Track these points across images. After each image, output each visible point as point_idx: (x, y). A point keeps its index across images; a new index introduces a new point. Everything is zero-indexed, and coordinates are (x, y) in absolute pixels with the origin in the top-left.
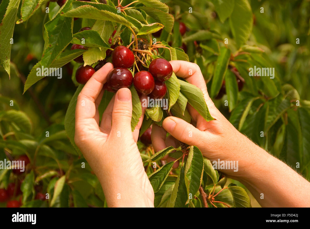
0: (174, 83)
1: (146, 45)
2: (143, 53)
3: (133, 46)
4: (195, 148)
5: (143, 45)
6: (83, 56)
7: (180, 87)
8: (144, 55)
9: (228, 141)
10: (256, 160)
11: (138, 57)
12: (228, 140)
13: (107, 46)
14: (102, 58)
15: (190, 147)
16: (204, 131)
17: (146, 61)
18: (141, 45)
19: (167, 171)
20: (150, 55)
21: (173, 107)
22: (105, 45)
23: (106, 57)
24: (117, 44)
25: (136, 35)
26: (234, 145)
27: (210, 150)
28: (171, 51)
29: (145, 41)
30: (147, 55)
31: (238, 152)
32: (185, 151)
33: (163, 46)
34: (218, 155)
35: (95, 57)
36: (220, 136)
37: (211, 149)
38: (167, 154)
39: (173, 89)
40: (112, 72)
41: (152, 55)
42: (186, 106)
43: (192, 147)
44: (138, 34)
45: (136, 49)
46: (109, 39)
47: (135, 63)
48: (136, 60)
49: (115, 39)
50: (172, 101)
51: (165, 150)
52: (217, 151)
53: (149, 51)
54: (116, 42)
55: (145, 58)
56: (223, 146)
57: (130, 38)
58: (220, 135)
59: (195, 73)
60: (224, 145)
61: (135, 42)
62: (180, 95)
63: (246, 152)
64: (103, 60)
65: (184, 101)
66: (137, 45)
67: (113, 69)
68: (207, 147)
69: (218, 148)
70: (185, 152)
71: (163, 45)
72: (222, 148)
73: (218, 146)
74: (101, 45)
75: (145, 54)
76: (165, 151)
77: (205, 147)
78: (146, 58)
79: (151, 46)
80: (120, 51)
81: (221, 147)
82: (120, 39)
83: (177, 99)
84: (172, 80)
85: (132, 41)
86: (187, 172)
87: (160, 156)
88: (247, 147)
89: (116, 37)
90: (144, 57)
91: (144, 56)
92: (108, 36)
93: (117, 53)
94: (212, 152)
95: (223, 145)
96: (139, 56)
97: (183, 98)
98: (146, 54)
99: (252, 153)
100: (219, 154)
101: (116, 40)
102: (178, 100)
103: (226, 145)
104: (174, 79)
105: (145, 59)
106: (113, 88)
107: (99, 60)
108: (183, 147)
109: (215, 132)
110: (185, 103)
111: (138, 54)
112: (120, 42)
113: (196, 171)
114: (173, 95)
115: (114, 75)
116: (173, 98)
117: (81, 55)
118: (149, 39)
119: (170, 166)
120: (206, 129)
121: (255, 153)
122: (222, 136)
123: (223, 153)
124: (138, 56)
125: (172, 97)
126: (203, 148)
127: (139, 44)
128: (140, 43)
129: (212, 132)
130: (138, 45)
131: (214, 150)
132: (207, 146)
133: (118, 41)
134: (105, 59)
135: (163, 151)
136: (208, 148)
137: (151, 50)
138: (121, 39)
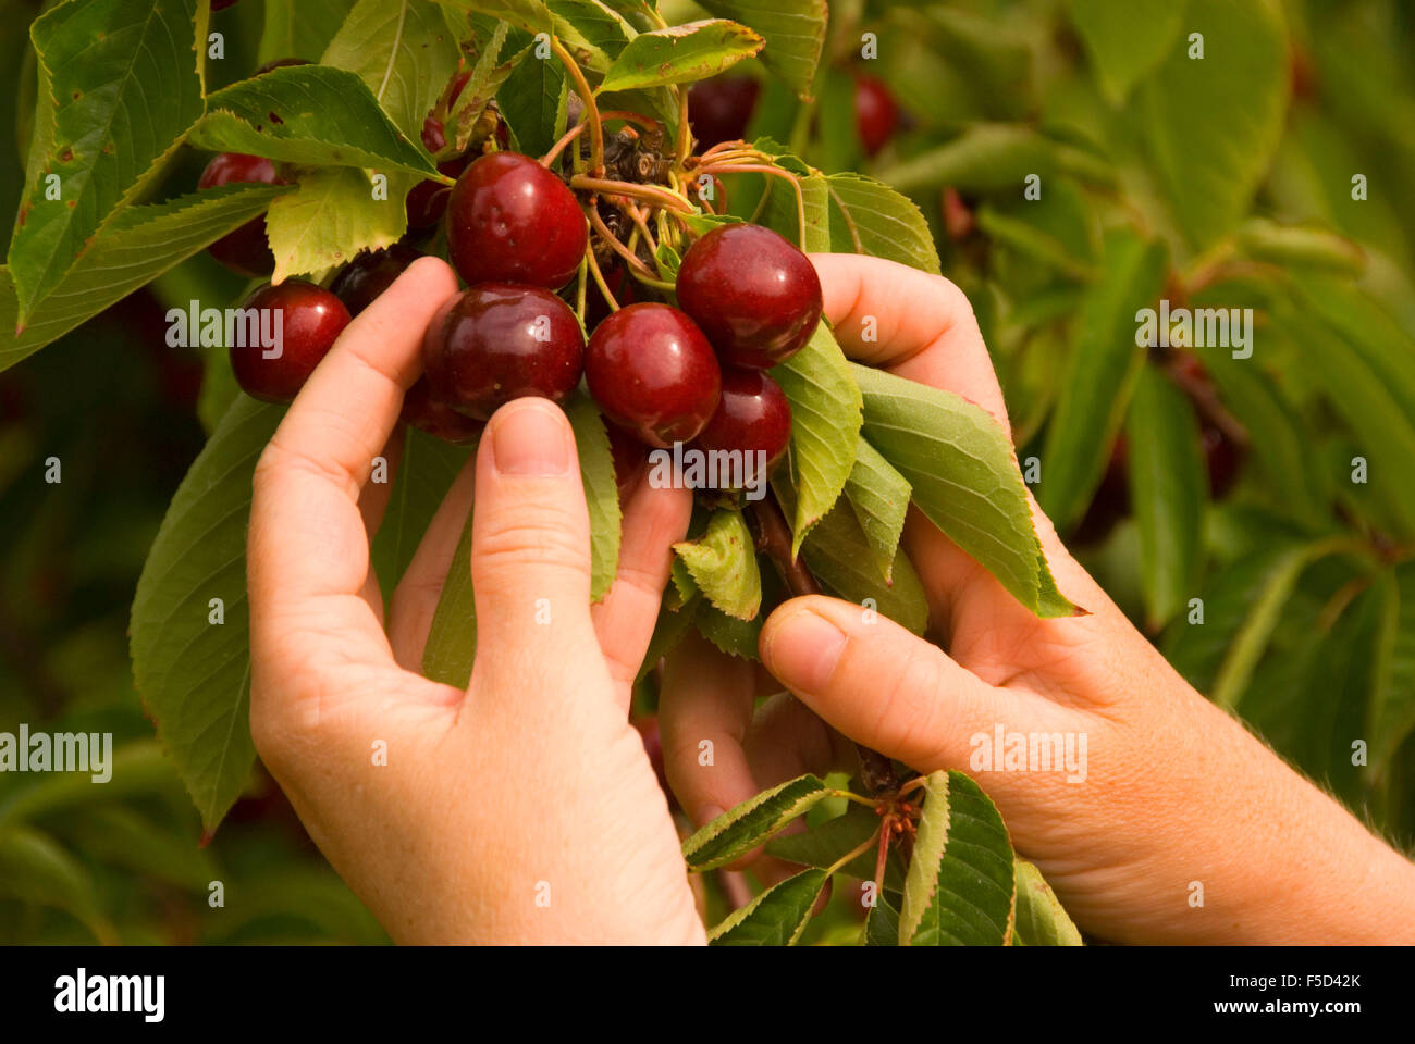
0: (826, 383)
1: (657, 157)
2: (639, 207)
3: (578, 163)
4: (956, 784)
5: (639, 157)
6: (265, 225)
7: (862, 411)
8: (640, 216)
9: (1153, 746)
10: (1304, 865)
11: (608, 227)
12: (1148, 745)
13: (419, 162)
14: (383, 241)
15: (922, 780)
16: (1002, 684)
17: (655, 250)
18: (624, 156)
19: (780, 926)
20: (678, 212)
21: (818, 530)
22: (402, 152)
23: (409, 229)
24: (476, 150)
25: (593, 90)
26: (1186, 777)
27: (1049, 804)
28: (805, 194)
29: (649, 133)
30: (663, 212)
31: (1204, 814)
32: (891, 805)
33: (762, 161)
34: (1092, 834)
35: (339, 226)
36: (1101, 715)
37: (1053, 797)
38: (781, 821)
39: (819, 422)
40: (453, 311)
41: (690, 212)
42: (905, 526)
43: (941, 778)
44: (603, 88)
45: (592, 175)
46: (427, 123)
47: (590, 261)
48: (593, 244)
49: (464, 115)
50: (814, 492)
51: (772, 797)
52: (1088, 806)
53: (674, 192)
54: (468, 134)
55: (646, 231)
56: (1124, 780)
57: (558, 112)
58: (1100, 710)
59: (948, 333)
60: (1132, 771)
61: (585, 138)
62: (862, 461)
63: (1250, 817)
64: (392, 247)
65: (890, 494)
66: (600, 152)
67: (460, 296)
68: (1033, 784)
69: (1097, 791)
70: (892, 811)
71: (758, 157)
72: (1118, 792)
73: (1096, 780)
74: (378, 153)
75: (646, 212)
76: (772, 805)
77: (1019, 783)
78: (655, 235)
79: (686, 160)
80: (499, 186)
81: (1111, 783)
82: (493, 118)
83: (843, 485)
84: (815, 366)
85: (569, 128)
86: (913, 930)
87: (742, 835)
88: (1252, 788)
89: (470, 108)
90: (640, 229)
91: (643, 224)
92: (423, 105)
93: (481, 195)
94: (1060, 816)
95: (1124, 772)
96: (613, 223)
97: (883, 476)
98: (655, 204)
99: (1281, 824)
100: (1101, 826)
101: (473, 121)
102: (850, 487)
103: (1140, 774)
104: (822, 360)
105: (650, 240)
106: (462, 410)
107: (367, 248)
108: (881, 782)
109: (1067, 692)
110: (895, 506)
111: (606, 209)
112: (494, 143)
113: (968, 925)
114: (819, 454)
115: (465, 327)
116: (817, 476)
117: (257, 214)
118: (676, 121)
119: (799, 896)
120: (1010, 674)
121: (1298, 825)
122: (1115, 720)
123: (1123, 822)
124: (606, 221)
125: (816, 467)
126: (1008, 788)
127: (612, 151)
128: (616, 146)
129: (1050, 690)
130: (605, 157)
131: (1072, 803)
132: (1033, 781)
133: (481, 131)
134: (401, 240)
135: (760, 805)
136: (1037, 791)
137: (683, 184)
138: (501, 124)
